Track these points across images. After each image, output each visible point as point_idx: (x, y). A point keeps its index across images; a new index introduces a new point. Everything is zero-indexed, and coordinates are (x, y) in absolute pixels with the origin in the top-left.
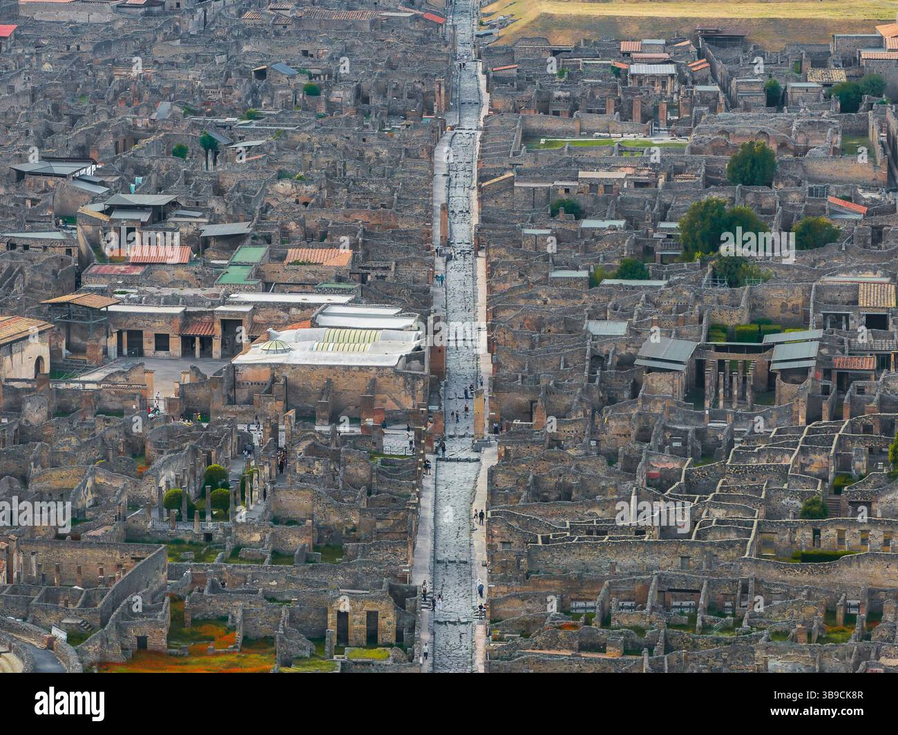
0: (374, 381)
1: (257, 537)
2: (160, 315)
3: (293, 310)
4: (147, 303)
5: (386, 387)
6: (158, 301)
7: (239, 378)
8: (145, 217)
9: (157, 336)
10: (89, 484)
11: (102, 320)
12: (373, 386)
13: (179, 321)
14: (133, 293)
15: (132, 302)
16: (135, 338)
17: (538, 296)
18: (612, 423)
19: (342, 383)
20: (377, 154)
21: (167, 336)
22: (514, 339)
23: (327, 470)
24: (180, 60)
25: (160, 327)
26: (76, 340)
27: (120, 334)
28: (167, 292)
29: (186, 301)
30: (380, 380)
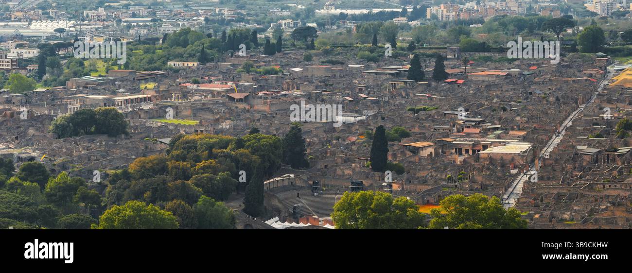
0: (513, 157)
1: (467, 186)
2: (467, 144)
3: (502, 143)
4: (465, 141)
5: (516, 158)
6: (468, 141)
7: (480, 157)
8: (473, 124)
9: (466, 150)
10: (430, 175)
11: (451, 145)
12: (513, 159)
13: (471, 146)
14: (462, 139)
15: (461, 141)
16: (460, 150)
17: (570, 142)
18: (568, 165)
19: (505, 157)
20: (551, 112)
21: (468, 150)
22: (558, 151)
23: (490, 173)
24: (510, 90)
25: (467, 147)
26: (445, 150)
27: (456, 149)
28: (470, 139)
29: (475, 141)
30: (515, 157)
